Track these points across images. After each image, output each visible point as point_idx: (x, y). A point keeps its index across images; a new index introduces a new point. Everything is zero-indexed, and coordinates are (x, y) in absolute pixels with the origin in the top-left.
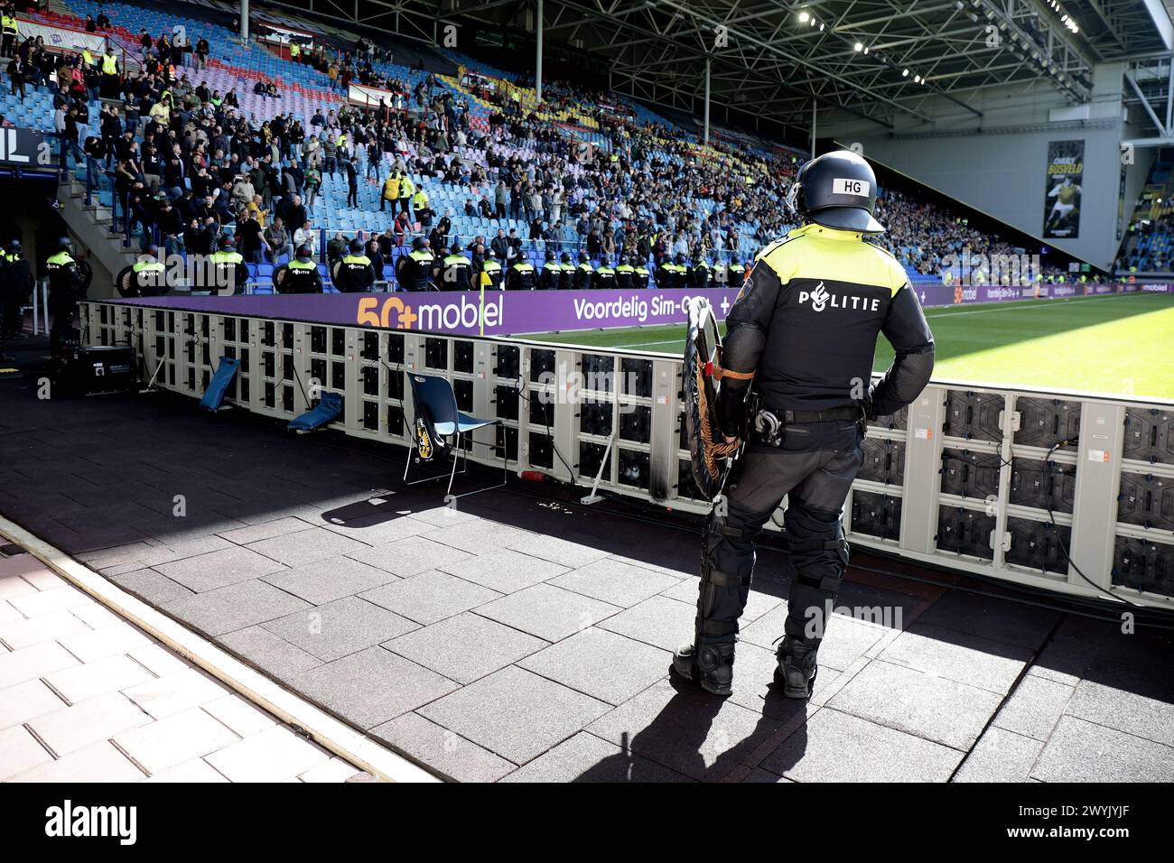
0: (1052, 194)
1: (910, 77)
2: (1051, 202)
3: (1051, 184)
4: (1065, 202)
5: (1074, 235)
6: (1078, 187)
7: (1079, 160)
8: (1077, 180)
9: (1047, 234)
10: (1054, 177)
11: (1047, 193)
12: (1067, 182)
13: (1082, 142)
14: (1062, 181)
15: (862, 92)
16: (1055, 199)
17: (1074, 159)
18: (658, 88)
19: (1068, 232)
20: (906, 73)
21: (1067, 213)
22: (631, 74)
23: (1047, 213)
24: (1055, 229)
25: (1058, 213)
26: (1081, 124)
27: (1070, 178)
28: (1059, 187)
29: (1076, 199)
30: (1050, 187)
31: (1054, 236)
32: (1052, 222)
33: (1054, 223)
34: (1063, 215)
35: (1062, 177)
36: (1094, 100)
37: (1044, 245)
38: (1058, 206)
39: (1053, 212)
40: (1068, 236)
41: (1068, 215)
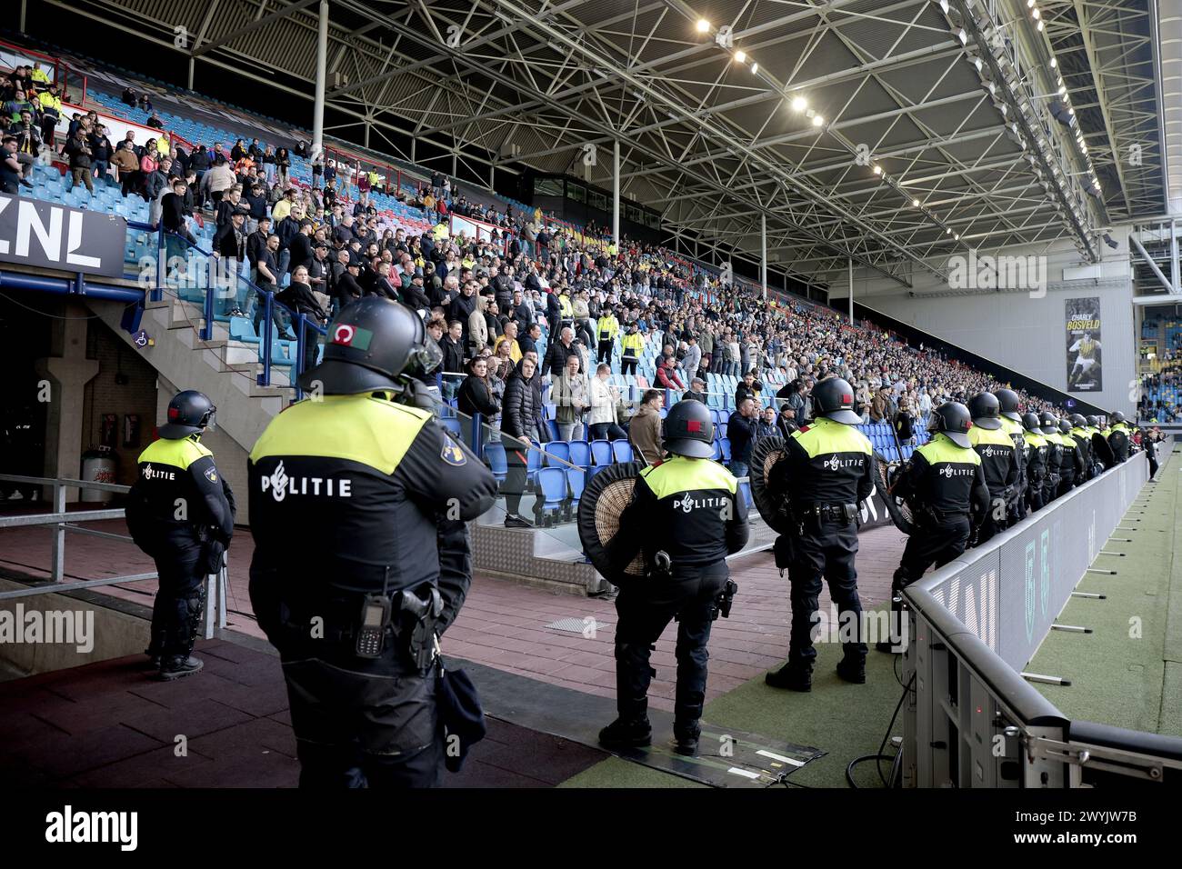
0: (1073, 349)
1: (951, 236)
2: (1072, 357)
3: (1071, 339)
4: (1086, 357)
5: (1098, 388)
6: (1098, 342)
7: (1096, 317)
8: (1096, 336)
9: (1072, 388)
10: (1073, 332)
11: (1068, 349)
12: (1086, 337)
13: (1098, 299)
14: (1081, 337)
15: (899, 251)
16: (1076, 354)
17: (1090, 316)
18: (699, 245)
19: (1092, 385)
20: (949, 231)
21: (1089, 367)
22: (676, 230)
23: (1070, 368)
24: (1078, 383)
25: (1080, 367)
26: (1096, 282)
27: (1088, 334)
28: (1078, 342)
29: (1097, 354)
30: (1070, 343)
31: (1078, 390)
32: (1075, 376)
33: (1078, 377)
34: (1085, 369)
35: (1081, 332)
36: (1103, 260)
37: (1070, 398)
38: (1080, 360)
39: (1075, 366)
40: (1091, 390)
41: (1091, 369)
